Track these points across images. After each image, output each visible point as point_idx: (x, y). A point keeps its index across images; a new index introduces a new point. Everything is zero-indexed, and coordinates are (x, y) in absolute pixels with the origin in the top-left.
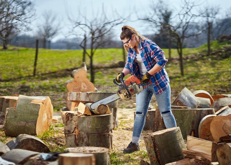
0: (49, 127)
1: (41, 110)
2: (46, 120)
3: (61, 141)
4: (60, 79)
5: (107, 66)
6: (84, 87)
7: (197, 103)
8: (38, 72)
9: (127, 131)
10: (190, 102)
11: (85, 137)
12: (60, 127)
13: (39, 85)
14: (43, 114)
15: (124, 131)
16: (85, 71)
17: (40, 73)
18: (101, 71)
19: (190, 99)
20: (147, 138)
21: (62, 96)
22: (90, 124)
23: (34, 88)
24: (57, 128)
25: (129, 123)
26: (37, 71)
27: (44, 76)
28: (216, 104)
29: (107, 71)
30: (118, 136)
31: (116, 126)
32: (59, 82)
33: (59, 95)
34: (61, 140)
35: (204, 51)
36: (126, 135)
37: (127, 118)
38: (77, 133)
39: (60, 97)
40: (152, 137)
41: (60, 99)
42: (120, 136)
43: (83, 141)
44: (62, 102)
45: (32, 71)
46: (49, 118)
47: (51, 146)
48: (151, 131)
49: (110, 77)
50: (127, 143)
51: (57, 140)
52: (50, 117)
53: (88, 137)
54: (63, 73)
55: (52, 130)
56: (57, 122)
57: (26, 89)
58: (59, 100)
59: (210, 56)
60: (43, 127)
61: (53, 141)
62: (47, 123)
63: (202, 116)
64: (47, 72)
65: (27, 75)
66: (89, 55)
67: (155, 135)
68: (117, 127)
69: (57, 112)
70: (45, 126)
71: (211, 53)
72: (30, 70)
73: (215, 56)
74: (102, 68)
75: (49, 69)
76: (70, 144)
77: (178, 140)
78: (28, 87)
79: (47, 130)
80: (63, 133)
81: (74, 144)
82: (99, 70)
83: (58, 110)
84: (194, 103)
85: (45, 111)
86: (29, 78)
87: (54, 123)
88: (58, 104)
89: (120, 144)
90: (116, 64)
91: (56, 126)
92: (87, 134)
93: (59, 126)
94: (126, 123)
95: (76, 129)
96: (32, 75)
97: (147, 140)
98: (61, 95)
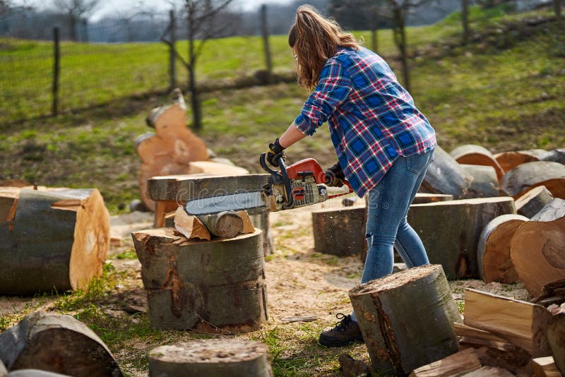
0: (101, 266)
1: (80, 225)
2: (95, 247)
3: (135, 303)
4: (118, 122)
5: (229, 83)
6: (182, 150)
7: (466, 181)
8: (64, 107)
9: (297, 263)
10: (448, 180)
11: (198, 295)
12: (130, 258)
13: (69, 141)
14: (84, 233)
15: (290, 262)
16: (181, 109)
17: (68, 109)
18: (217, 97)
19: (447, 172)
20: (360, 299)
21: (126, 167)
22: (208, 261)
23: (58, 149)
24: (122, 263)
25: (299, 239)
26: (60, 104)
27: (78, 116)
28: (510, 179)
29: (231, 95)
30: (277, 278)
31: (268, 250)
32: (117, 130)
33: (120, 166)
34: (136, 298)
35: (455, 35)
36: (296, 274)
37: (291, 224)
38: (176, 285)
39: (123, 170)
40: (374, 295)
41: (123, 175)
42: (282, 278)
43: (192, 304)
44: (129, 184)
45: (50, 105)
46: (100, 243)
47: (110, 317)
48: (356, 259)
49: (239, 111)
50: (302, 296)
51: (125, 299)
52: (103, 240)
53: (205, 296)
54: (124, 105)
55: (109, 271)
56: (121, 244)
57: (38, 154)
58: (121, 180)
59: (470, 46)
60: (87, 266)
61: (115, 303)
62: (98, 255)
63: (484, 218)
64: (86, 105)
65: (38, 114)
66: (184, 63)
67: (382, 291)
68: (272, 253)
69: (118, 214)
70: (92, 264)
71: (470, 38)
72: (44, 102)
73: (480, 46)
74: (216, 88)
75: (91, 96)
76: (161, 315)
77: (441, 301)
78: (42, 149)
79: (98, 273)
80: (138, 278)
81: (171, 314)
82: (211, 95)
83: (121, 208)
84: (457, 182)
85: (91, 227)
86: (44, 123)
87: (113, 247)
88: (117, 190)
89: (286, 302)
90: (249, 78)
91: (119, 258)
92: (202, 286)
93: (125, 255)
94: (292, 237)
95: (174, 277)
96: (48, 113)
97: (361, 303)
98: (125, 164)
